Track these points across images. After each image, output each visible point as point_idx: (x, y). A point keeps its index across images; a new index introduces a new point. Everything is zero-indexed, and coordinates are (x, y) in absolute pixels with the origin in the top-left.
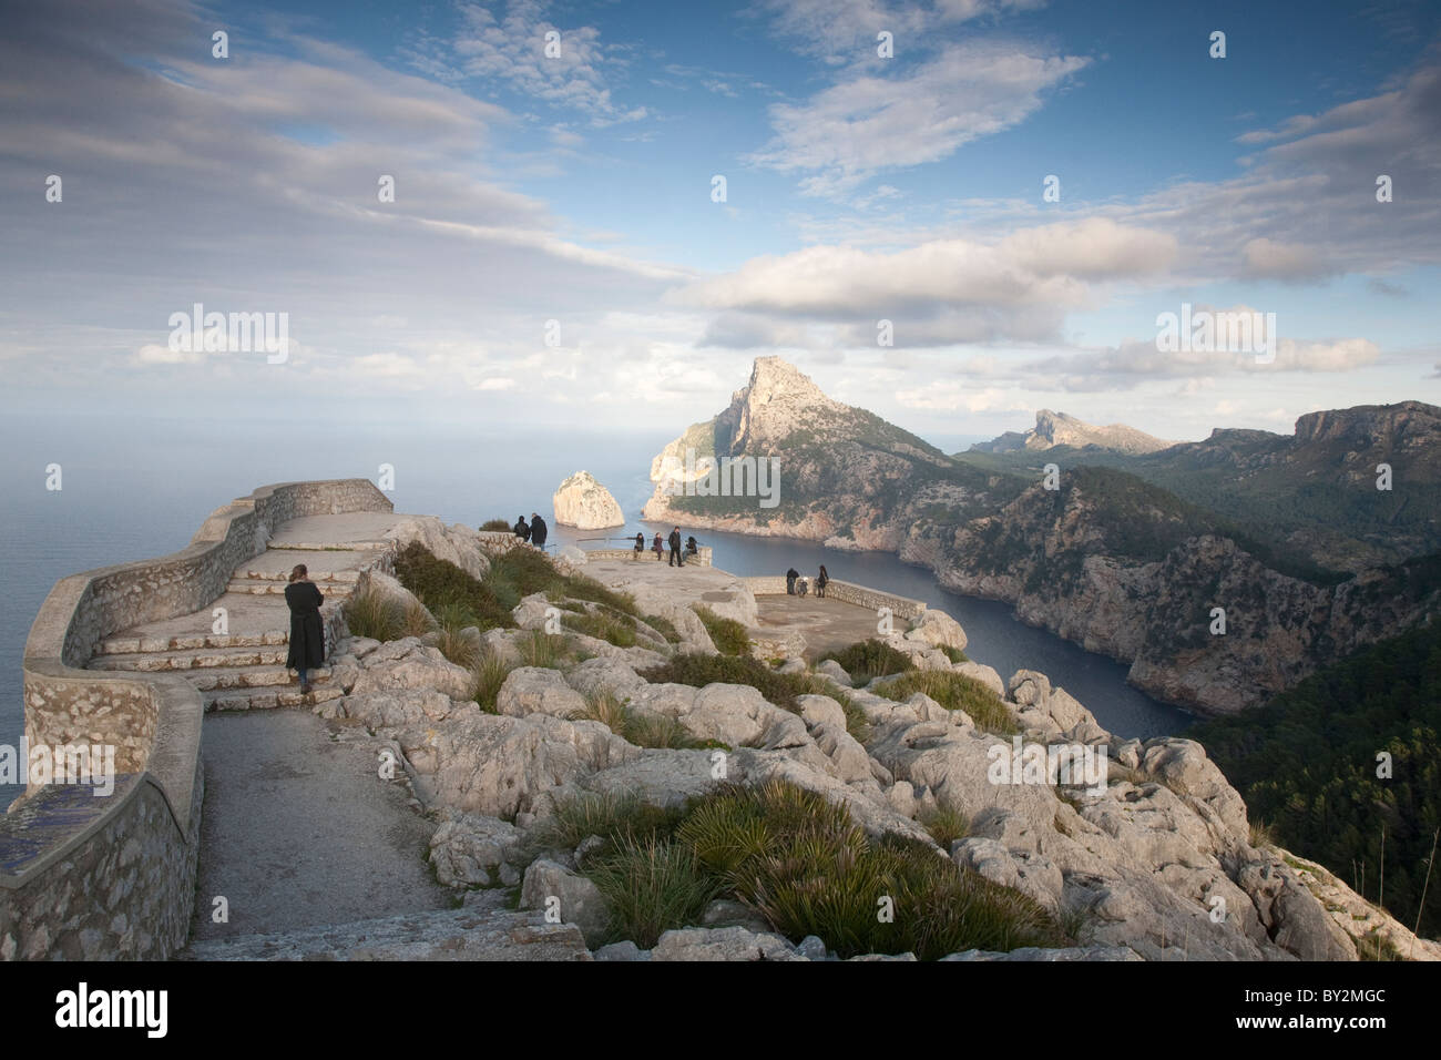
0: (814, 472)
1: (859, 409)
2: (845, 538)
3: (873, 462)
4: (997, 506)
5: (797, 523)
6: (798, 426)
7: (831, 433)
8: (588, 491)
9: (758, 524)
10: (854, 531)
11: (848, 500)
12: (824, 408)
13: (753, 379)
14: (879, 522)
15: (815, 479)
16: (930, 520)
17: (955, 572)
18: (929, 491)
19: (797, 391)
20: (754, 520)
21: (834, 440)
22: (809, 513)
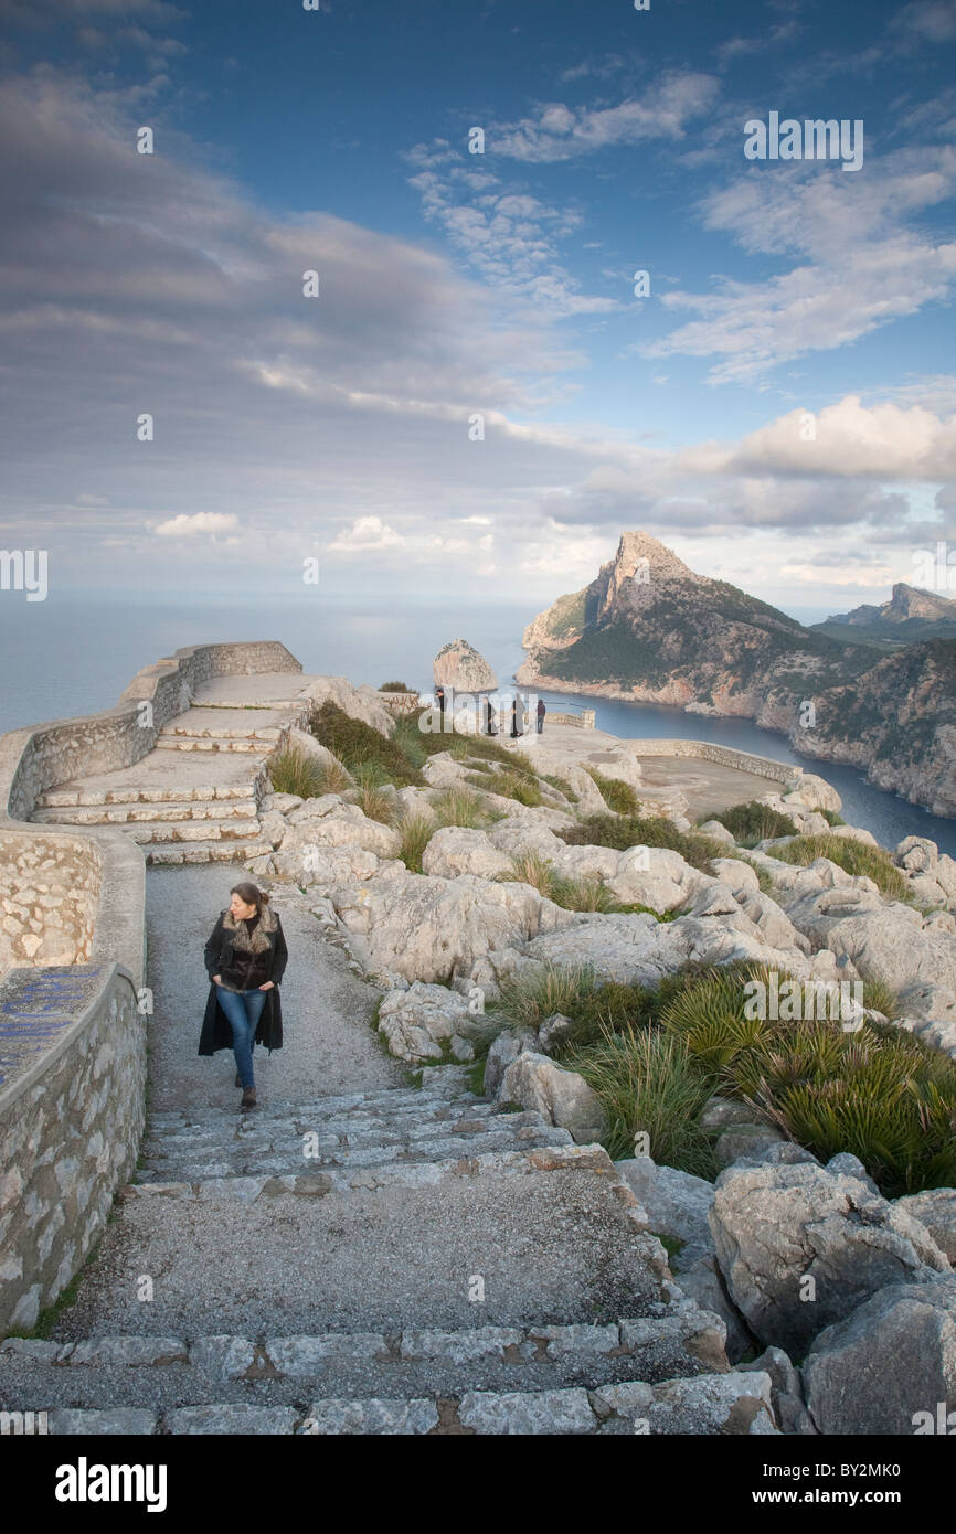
0: (677, 641)
1: (720, 582)
2: (704, 704)
3: (733, 633)
4: (852, 675)
5: (660, 689)
6: (661, 597)
7: (693, 605)
8: (464, 657)
9: (623, 689)
10: (713, 697)
11: (708, 668)
12: (687, 580)
13: (620, 552)
14: (737, 689)
15: (677, 648)
16: (786, 688)
17: (809, 738)
18: (786, 661)
19: (661, 565)
20: (619, 686)
21: (696, 611)
22: (671, 680)
